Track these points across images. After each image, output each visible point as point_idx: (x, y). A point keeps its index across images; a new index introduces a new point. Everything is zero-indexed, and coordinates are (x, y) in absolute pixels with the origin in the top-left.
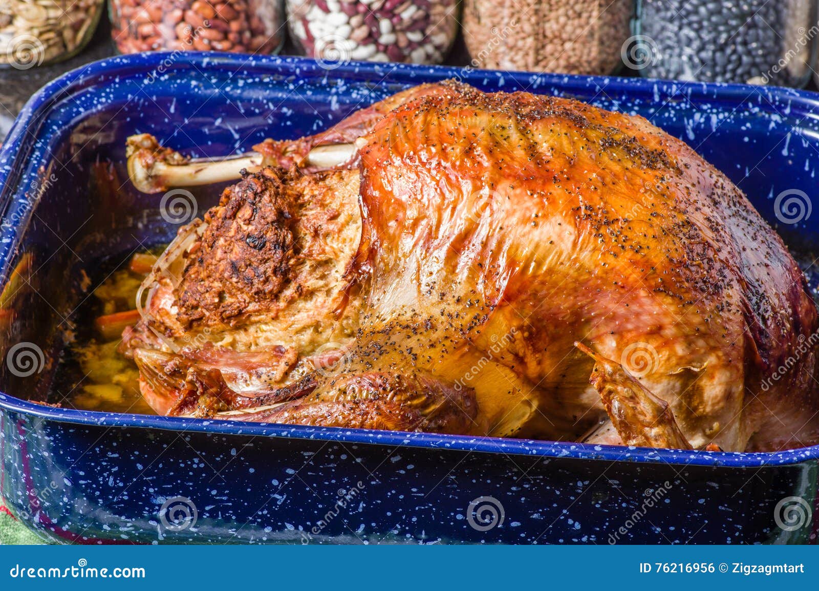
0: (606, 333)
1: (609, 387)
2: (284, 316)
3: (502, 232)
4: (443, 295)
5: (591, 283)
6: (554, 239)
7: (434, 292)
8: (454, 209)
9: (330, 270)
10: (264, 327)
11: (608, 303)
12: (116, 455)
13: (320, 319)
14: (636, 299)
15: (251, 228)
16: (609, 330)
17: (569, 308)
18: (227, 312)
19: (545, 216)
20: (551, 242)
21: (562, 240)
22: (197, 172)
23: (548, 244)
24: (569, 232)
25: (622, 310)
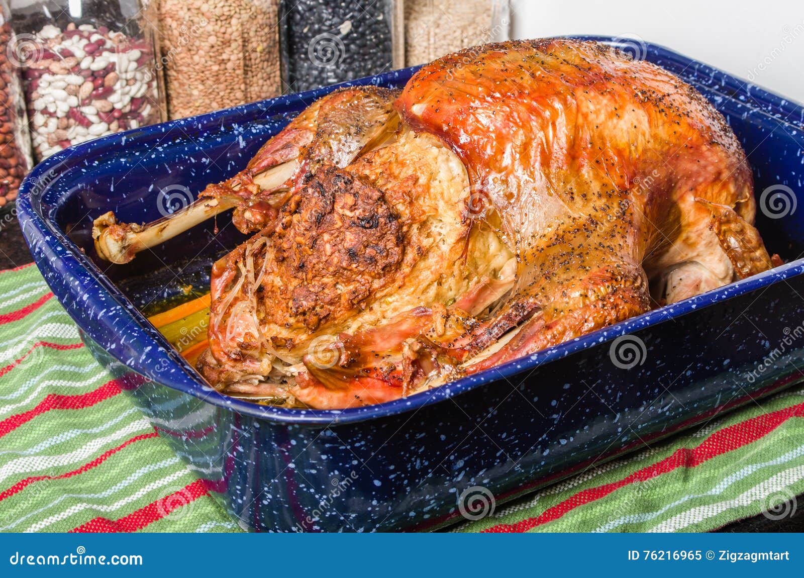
0: (686, 192)
1: (724, 228)
2: (410, 281)
3: (599, 130)
4: (584, 196)
5: (671, 151)
6: (635, 123)
7: (575, 196)
8: (554, 124)
9: (430, 228)
10: (389, 299)
11: (687, 165)
12: (423, 435)
13: (442, 271)
14: (702, 155)
15: (357, 212)
16: (688, 187)
17: (665, 177)
18: (360, 296)
19: (621, 107)
20: (635, 127)
21: (640, 122)
22: (162, 230)
23: (633, 129)
24: (641, 114)
25: (695, 168)
